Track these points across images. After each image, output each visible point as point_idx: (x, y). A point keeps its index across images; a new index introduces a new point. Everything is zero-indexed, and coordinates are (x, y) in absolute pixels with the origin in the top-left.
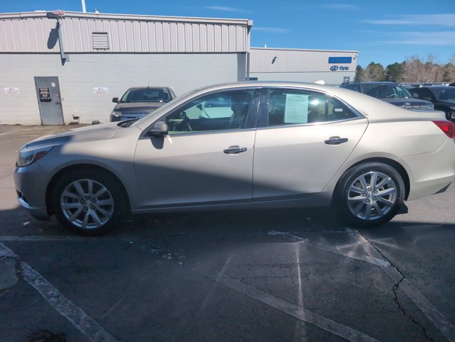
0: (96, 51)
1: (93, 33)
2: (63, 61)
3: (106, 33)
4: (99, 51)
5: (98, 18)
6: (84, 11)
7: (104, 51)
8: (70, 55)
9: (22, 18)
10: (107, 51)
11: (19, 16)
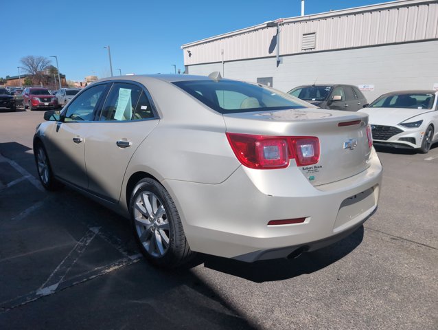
0: (304, 51)
1: (304, 35)
2: (278, 62)
3: (314, 33)
4: (307, 51)
5: (309, 20)
6: (303, 14)
7: (310, 51)
8: (284, 58)
9: (255, 30)
10: (313, 50)
11: (253, 29)
